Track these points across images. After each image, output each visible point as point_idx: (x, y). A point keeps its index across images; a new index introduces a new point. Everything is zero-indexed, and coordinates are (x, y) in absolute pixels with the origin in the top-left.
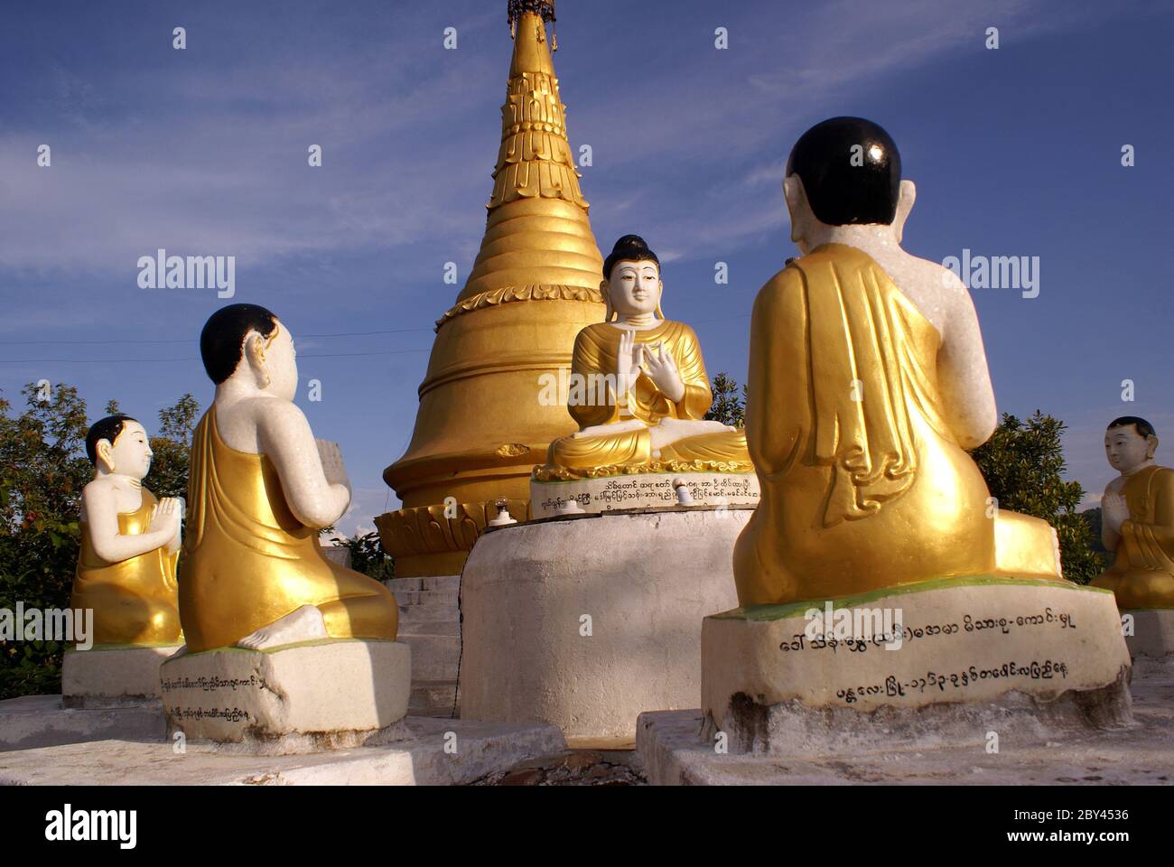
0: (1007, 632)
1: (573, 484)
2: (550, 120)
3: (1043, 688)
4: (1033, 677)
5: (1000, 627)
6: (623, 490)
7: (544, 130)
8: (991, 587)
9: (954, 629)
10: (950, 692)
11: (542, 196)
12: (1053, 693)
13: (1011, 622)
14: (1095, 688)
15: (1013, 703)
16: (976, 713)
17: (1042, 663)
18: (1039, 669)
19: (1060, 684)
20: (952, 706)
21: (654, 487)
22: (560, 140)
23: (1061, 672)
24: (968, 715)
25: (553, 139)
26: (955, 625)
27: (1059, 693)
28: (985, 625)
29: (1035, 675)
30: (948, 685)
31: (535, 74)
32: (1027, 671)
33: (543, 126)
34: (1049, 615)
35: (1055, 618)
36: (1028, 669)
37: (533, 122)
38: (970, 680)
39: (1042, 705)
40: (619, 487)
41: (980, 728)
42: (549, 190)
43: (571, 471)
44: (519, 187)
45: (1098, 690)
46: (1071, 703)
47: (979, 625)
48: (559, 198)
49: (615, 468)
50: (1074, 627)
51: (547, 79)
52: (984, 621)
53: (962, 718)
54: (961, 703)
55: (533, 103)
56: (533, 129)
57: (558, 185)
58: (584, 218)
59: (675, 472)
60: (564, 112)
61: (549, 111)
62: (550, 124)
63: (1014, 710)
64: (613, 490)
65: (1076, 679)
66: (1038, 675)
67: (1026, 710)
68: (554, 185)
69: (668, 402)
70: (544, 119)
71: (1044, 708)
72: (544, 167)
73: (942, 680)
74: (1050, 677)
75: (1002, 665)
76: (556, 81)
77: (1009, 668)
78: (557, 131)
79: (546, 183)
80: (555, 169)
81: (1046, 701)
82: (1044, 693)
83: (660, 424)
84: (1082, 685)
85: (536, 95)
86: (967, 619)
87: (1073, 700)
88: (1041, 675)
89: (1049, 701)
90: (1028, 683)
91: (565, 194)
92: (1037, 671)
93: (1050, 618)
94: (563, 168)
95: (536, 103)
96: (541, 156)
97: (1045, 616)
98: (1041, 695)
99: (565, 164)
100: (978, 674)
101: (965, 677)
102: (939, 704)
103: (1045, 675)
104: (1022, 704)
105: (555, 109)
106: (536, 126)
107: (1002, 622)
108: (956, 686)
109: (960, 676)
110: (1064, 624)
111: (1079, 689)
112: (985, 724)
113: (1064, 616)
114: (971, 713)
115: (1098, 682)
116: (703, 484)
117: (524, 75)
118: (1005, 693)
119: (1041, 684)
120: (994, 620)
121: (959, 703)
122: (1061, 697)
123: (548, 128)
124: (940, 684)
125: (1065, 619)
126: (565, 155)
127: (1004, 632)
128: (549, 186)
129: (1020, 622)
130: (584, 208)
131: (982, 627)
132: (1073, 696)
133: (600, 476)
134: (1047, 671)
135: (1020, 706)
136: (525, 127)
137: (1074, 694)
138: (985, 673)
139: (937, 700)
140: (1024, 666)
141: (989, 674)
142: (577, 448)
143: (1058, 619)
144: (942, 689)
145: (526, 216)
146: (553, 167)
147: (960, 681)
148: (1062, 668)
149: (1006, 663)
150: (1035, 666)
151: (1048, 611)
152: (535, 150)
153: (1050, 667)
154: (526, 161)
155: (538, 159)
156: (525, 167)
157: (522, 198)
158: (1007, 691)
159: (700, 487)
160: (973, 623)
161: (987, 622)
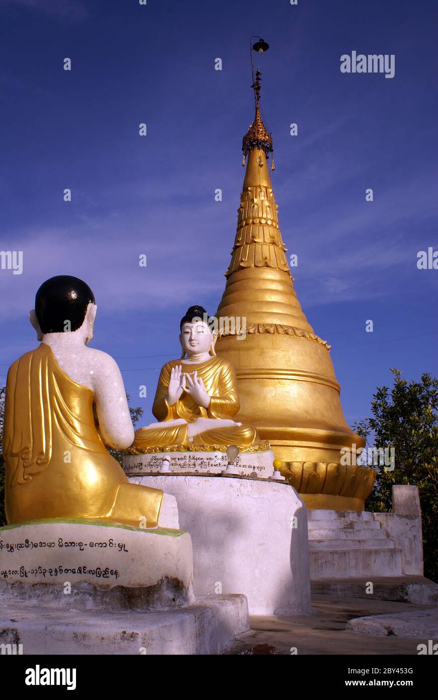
0: (83, 550)
1: (136, 457)
2: (265, 216)
3: (103, 583)
4: (97, 576)
5: (78, 547)
6: (159, 461)
7: (260, 223)
8: (77, 524)
9: (53, 545)
10: (48, 578)
11: (256, 266)
12: (108, 586)
13: (86, 545)
14: (139, 587)
15: (82, 588)
16: (60, 591)
17: (103, 569)
18: (101, 572)
19: (112, 581)
20: (48, 586)
21: (177, 460)
22: (271, 229)
23: (114, 576)
24: (55, 591)
25: (266, 228)
26: (53, 543)
27: (112, 587)
28: (70, 544)
29: (98, 575)
30: (47, 574)
31: (256, 187)
32: (93, 572)
33: (260, 221)
34: (110, 543)
35: (114, 545)
36: (94, 571)
37: (253, 218)
38: (58, 573)
39: (100, 591)
40: (157, 459)
41: (58, 599)
42: (260, 262)
43: (137, 449)
44: (242, 261)
45: (140, 588)
46: (118, 593)
47: (66, 545)
48: (267, 266)
49: (158, 448)
50: (127, 551)
51: (264, 189)
52: (70, 543)
53: (52, 593)
54: (53, 584)
55: (254, 206)
56: (253, 223)
57: (266, 258)
58: (285, 277)
59: (191, 451)
60: (278, 209)
61: (264, 210)
62: (265, 219)
63: (81, 592)
64: (154, 461)
65: (125, 580)
66: (100, 575)
67: (88, 593)
68: (264, 258)
69: (201, 408)
70: (260, 215)
71: (100, 594)
72: (258, 247)
73: (44, 571)
74: (108, 577)
75: (78, 567)
76: (271, 190)
77: (82, 570)
78: (269, 222)
79: (259, 258)
80: (266, 248)
81: (103, 590)
82: (103, 585)
83: (195, 421)
84: (129, 584)
85: (256, 200)
86: (60, 541)
87: (120, 591)
88: (102, 575)
89: (105, 590)
90: (94, 579)
91: (271, 264)
92: (100, 573)
93: (111, 545)
94: (272, 247)
95: (256, 206)
96: (256, 240)
97: (109, 543)
98: (101, 586)
99: (273, 244)
100: (64, 570)
101: (56, 571)
102: (43, 584)
103: (105, 576)
104: (87, 589)
105: (268, 209)
106: (255, 221)
107: (80, 544)
108: (52, 575)
109: (54, 570)
110: (120, 549)
111: (125, 585)
112: (62, 597)
113: (121, 544)
114: (57, 590)
115: (141, 584)
116: (207, 459)
117: (249, 188)
118: (78, 583)
119: (101, 580)
120: (76, 543)
121: (52, 585)
122: (113, 588)
123: (263, 221)
124: (44, 573)
125: (122, 547)
126: (274, 238)
127: (80, 550)
128: (261, 259)
129: (92, 545)
130: (286, 272)
131: (68, 545)
132: (120, 589)
133: (149, 453)
134: (105, 573)
135: (86, 591)
136: (248, 222)
137: (122, 588)
138: (68, 570)
139: (42, 582)
140: (92, 570)
141: (69, 571)
142: (143, 436)
143: (117, 545)
144: (44, 576)
145: (244, 279)
146: (264, 247)
147: (53, 573)
148: (116, 573)
149: (80, 566)
150: (98, 570)
151: (111, 541)
152: (253, 237)
153: (108, 572)
154: (248, 244)
155: (255, 242)
156: (247, 247)
157: (243, 268)
158: (80, 582)
159: (205, 460)
160: (64, 543)
161: (71, 543)
